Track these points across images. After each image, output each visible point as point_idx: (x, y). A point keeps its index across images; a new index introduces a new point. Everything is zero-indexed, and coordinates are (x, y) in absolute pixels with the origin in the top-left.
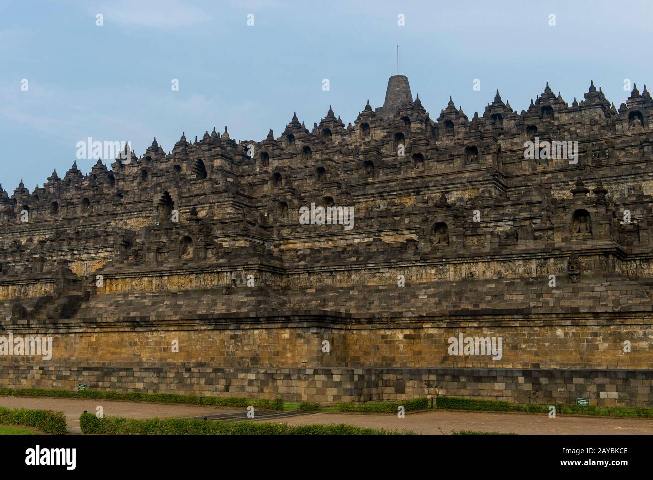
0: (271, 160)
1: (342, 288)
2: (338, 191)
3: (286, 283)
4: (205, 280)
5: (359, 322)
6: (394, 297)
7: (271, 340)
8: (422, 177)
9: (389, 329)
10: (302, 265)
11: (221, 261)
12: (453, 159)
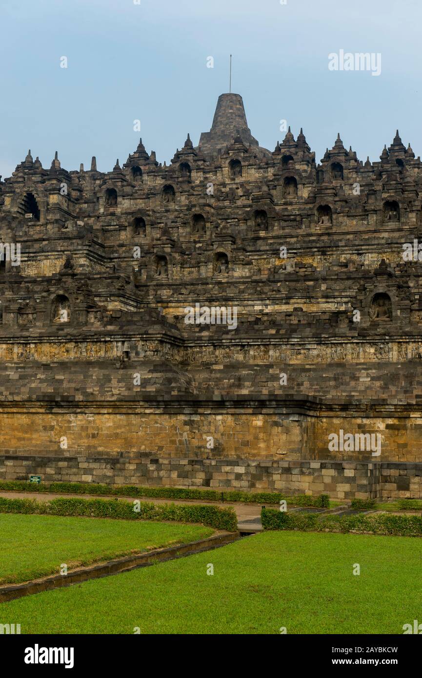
0: (119, 199)
1: (257, 365)
2: (232, 247)
3: (183, 357)
4: (87, 350)
5: (330, 408)
6: (329, 379)
7: (238, 428)
8: (329, 234)
9: (367, 417)
10: (205, 336)
11: (110, 328)
12: (367, 215)
